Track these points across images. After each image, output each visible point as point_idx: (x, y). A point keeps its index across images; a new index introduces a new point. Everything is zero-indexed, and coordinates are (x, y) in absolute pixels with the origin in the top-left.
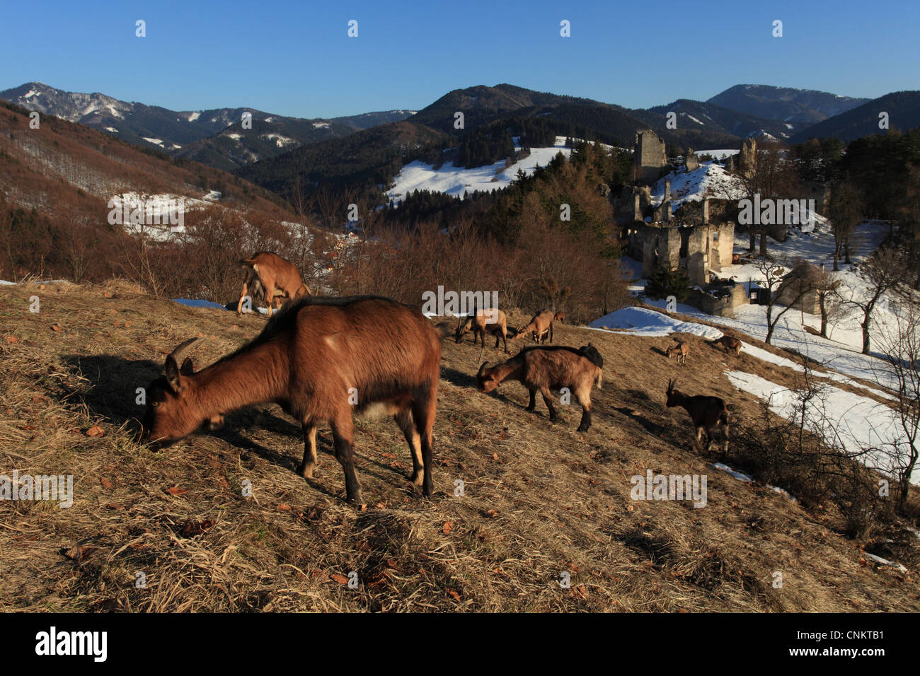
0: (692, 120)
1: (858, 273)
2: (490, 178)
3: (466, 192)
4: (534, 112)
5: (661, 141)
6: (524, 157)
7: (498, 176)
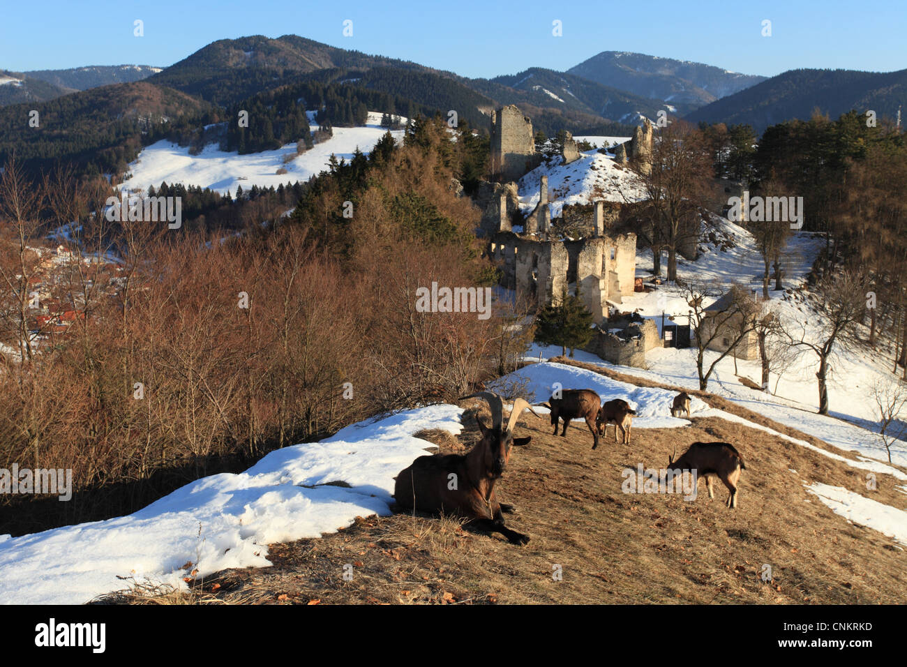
0: (549, 96)
1: (793, 302)
2: (275, 169)
3: (240, 188)
4: (336, 77)
5: (527, 120)
6: (323, 141)
7: (286, 165)
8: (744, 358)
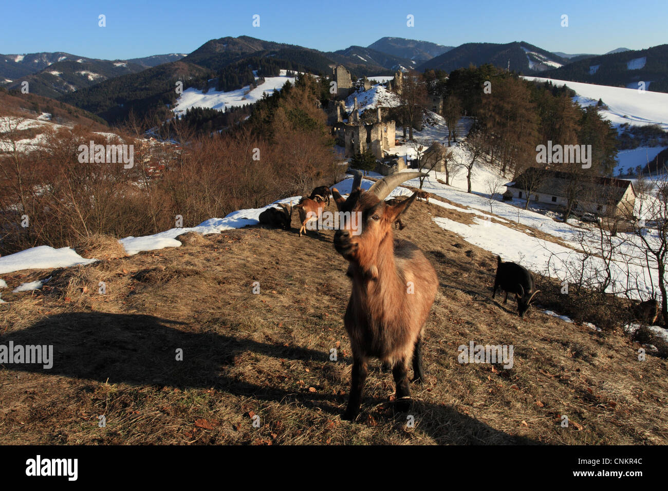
0: (360, 58)
1: (461, 148)
2: (240, 98)
3: (226, 107)
4: (265, 54)
5: (348, 72)
6: (261, 84)
7: (246, 96)
8: (440, 171)
